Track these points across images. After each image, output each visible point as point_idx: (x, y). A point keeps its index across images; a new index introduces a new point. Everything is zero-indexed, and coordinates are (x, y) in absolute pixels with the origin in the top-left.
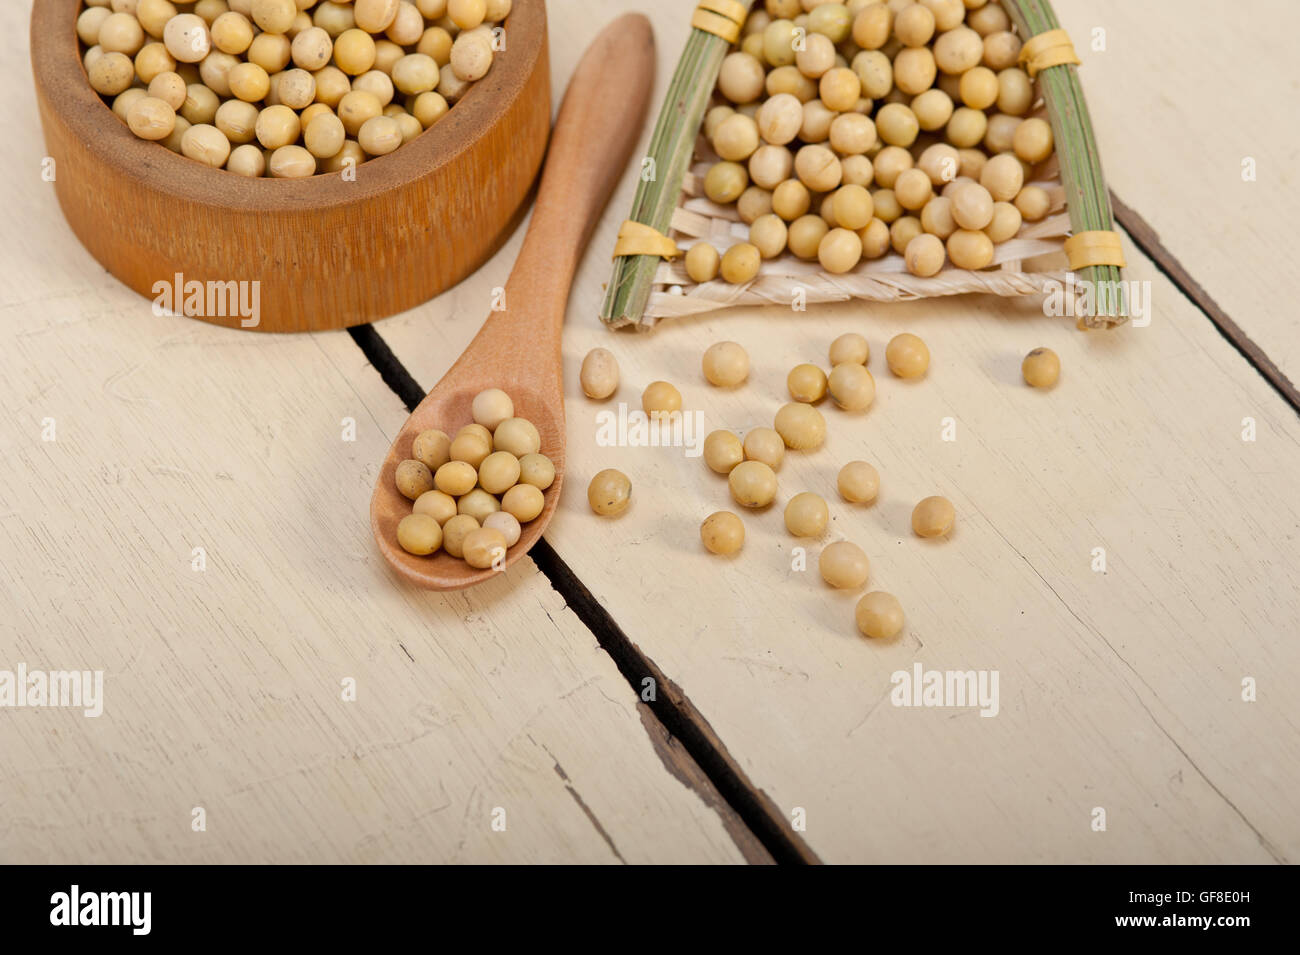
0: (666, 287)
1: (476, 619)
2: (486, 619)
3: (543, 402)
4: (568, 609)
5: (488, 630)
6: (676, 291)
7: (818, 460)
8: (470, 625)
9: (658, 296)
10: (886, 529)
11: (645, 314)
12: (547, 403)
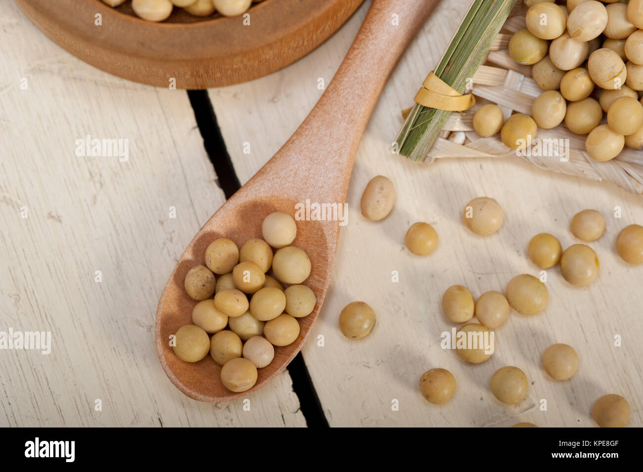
0: (451, 134)
1: (224, 407)
2: (232, 407)
3: (322, 230)
4: (300, 413)
5: (232, 420)
6: (460, 138)
7: (535, 322)
8: (217, 411)
9: (442, 142)
10: (571, 404)
11: (429, 155)
12: (325, 232)
